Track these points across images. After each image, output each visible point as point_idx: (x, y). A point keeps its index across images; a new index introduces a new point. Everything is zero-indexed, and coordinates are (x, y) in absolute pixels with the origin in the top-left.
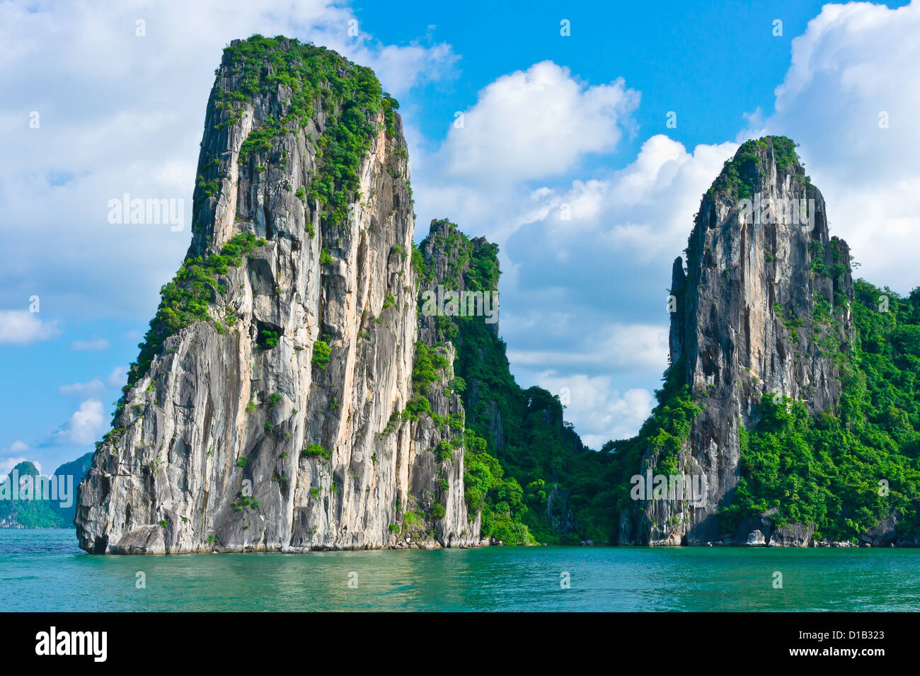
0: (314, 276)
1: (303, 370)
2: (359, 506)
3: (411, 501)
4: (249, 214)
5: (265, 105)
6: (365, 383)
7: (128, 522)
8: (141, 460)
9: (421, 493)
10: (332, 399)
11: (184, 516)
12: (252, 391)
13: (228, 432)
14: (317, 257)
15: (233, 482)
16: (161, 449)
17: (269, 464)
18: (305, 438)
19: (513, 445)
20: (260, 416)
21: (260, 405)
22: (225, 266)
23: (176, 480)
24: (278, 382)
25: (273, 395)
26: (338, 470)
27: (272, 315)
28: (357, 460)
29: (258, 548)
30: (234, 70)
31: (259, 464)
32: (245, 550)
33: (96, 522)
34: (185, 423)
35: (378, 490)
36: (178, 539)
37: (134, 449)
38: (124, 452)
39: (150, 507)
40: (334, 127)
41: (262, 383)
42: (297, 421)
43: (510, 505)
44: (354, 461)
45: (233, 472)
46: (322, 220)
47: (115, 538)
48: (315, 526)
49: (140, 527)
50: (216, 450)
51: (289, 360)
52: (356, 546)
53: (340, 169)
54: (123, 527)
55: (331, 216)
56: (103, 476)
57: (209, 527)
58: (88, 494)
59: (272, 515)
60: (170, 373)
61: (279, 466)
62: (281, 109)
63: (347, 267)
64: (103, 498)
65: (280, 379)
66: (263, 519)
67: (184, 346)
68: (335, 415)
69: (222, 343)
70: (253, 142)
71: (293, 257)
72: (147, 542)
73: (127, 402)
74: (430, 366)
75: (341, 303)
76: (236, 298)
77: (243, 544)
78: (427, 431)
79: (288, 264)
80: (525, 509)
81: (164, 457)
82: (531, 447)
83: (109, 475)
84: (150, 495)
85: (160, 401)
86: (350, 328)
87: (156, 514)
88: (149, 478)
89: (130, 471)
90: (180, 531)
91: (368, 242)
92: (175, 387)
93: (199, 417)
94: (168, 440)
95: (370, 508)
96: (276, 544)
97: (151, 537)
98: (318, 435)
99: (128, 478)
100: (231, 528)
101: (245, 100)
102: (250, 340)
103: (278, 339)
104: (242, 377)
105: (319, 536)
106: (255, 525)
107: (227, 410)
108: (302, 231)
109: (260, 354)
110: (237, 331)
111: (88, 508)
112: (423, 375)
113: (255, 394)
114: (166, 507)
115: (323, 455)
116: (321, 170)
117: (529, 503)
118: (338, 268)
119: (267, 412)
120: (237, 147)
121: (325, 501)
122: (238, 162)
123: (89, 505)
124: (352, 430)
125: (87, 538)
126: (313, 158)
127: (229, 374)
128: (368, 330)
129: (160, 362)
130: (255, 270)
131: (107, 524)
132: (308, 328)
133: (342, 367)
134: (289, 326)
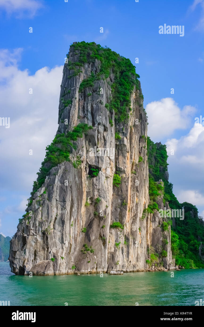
0: (113, 144)
1: (109, 187)
2: (135, 251)
3: (152, 249)
4: (84, 115)
5: (90, 68)
6: (135, 194)
7: (35, 259)
8: (41, 227)
9: (156, 245)
10: (123, 201)
11: (62, 256)
12: (87, 197)
13: (78, 216)
14: (114, 135)
15: (81, 240)
16: (50, 222)
17: (97, 231)
18: (111, 219)
19: (179, 226)
20: (92, 208)
21: (91, 203)
22: (75, 137)
23: (57, 238)
24: (99, 193)
25: (97, 199)
26: (127, 234)
27: (95, 161)
28: (134, 230)
29: (94, 272)
30: (75, 53)
31: (93, 231)
32: (89, 273)
33: (20, 259)
34: (62, 210)
35: (142, 244)
36: (60, 268)
37: (38, 222)
38: (33, 223)
39: (46, 251)
40: (118, 80)
41: (91, 193)
42: (108, 211)
43: (183, 251)
44: (133, 230)
45: (81, 235)
46: (115, 119)
47: (29, 267)
48: (118, 261)
49: (41, 261)
50: (74, 224)
51: (104, 182)
52: (135, 270)
53: (122, 97)
54: (33, 261)
55: (119, 117)
56: (23, 236)
57: (72, 262)
58: (16, 245)
59: (99, 255)
60: (54, 185)
61: (102, 232)
62: (97, 69)
63: (127, 141)
64: (23, 247)
65: (100, 191)
66: (96, 258)
67: (60, 171)
68: (125, 208)
69: (76, 172)
70: (85, 83)
71: (104, 135)
72: (45, 269)
73: (34, 199)
74: (156, 189)
75: (124, 157)
76: (81, 153)
77: (88, 270)
78: (157, 218)
79: (102, 138)
80: (190, 253)
81: (52, 227)
82: (187, 227)
83: (26, 235)
84: (46, 246)
85: (50, 198)
86: (128, 169)
87: (49, 255)
88: (45, 237)
89: (36, 233)
90: (61, 263)
91: (133, 131)
92: (57, 192)
93: (68, 207)
94: (54, 218)
95: (139, 252)
96: (101, 270)
97: (47, 266)
98: (117, 218)
99: (35, 237)
100: (82, 262)
101: (81, 66)
102: (86, 173)
103: (99, 172)
104: (83, 190)
105: (120, 266)
106: (93, 261)
107: (78, 205)
108: (108, 123)
109: (90, 179)
110: (81, 168)
111: (16, 252)
112: (154, 193)
113: (89, 198)
114: (53, 252)
115: (120, 227)
116: (114, 98)
117: (191, 250)
118: (123, 141)
119: (94, 206)
120: (78, 86)
121: (122, 249)
122: (79, 92)
123: (16, 251)
124: (131, 216)
125: (15, 267)
126: (111, 92)
127: (79, 188)
128: (135, 170)
129: (49, 179)
130: (88, 140)
131: (25, 260)
132: (111, 168)
133: (126, 186)
134: (103, 167)
